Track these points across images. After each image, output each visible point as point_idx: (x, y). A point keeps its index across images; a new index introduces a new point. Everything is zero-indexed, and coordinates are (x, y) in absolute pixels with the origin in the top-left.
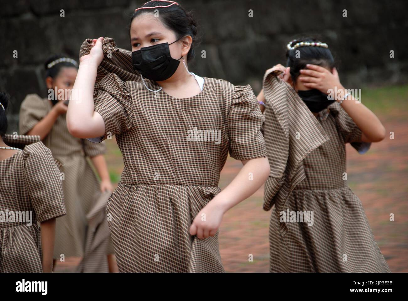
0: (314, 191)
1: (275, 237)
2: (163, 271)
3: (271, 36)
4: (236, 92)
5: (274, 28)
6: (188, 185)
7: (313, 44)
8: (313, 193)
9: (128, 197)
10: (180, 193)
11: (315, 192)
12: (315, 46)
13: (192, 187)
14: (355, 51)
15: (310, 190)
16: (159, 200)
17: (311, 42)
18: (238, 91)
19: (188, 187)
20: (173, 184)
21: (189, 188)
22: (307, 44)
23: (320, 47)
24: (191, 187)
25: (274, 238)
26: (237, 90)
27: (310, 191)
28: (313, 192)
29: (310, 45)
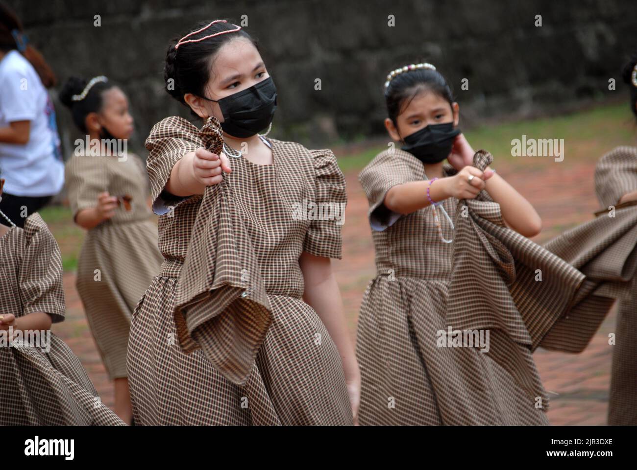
0: (430, 281)
1: (369, 342)
3: (347, 53)
4: (315, 158)
5: (350, 41)
7: (406, 68)
8: (428, 285)
9: (163, 293)
11: (430, 284)
12: (409, 70)
15: (424, 279)
18: (318, 157)
22: (399, 71)
23: (416, 70)
25: (368, 344)
26: (316, 156)
27: (424, 281)
28: (428, 283)
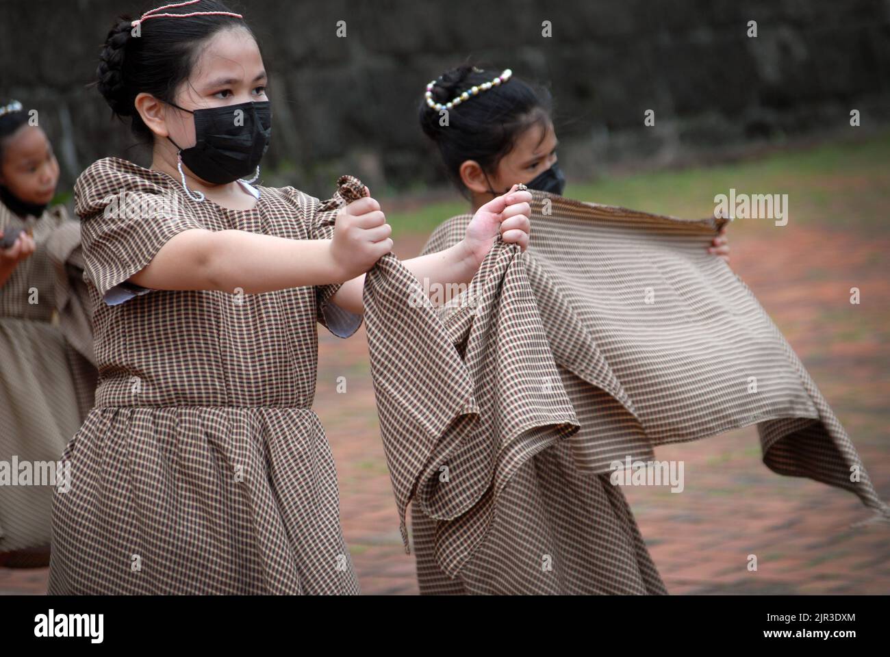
2: (229, 592)
6: (249, 406)
9: (112, 432)
10: (231, 422)
13: (257, 410)
14: (582, 92)
16: (181, 438)
17: (491, 81)
19: (248, 409)
20: (214, 405)
21: (249, 412)
24: (255, 410)
29: (493, 86)
